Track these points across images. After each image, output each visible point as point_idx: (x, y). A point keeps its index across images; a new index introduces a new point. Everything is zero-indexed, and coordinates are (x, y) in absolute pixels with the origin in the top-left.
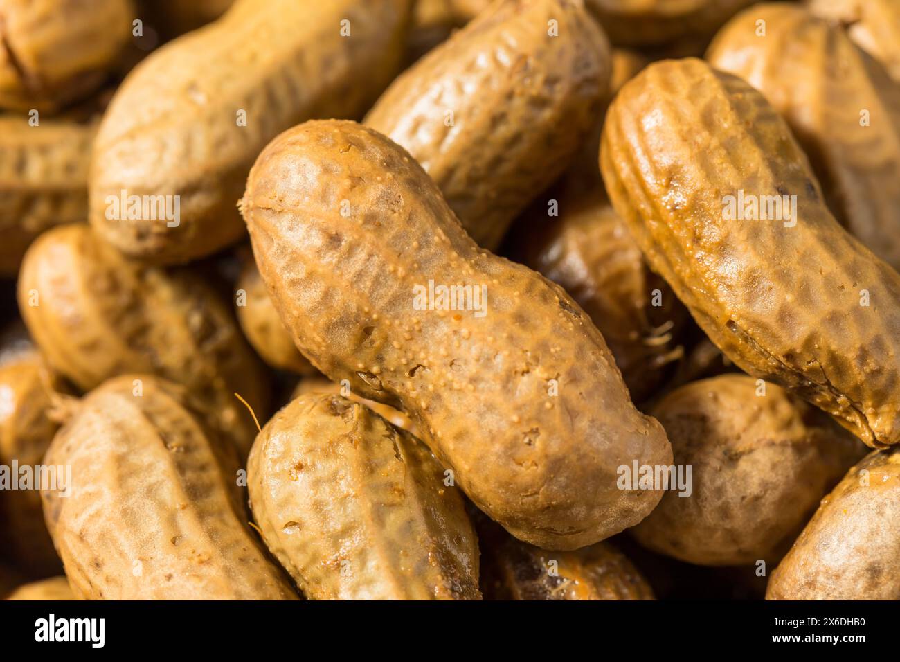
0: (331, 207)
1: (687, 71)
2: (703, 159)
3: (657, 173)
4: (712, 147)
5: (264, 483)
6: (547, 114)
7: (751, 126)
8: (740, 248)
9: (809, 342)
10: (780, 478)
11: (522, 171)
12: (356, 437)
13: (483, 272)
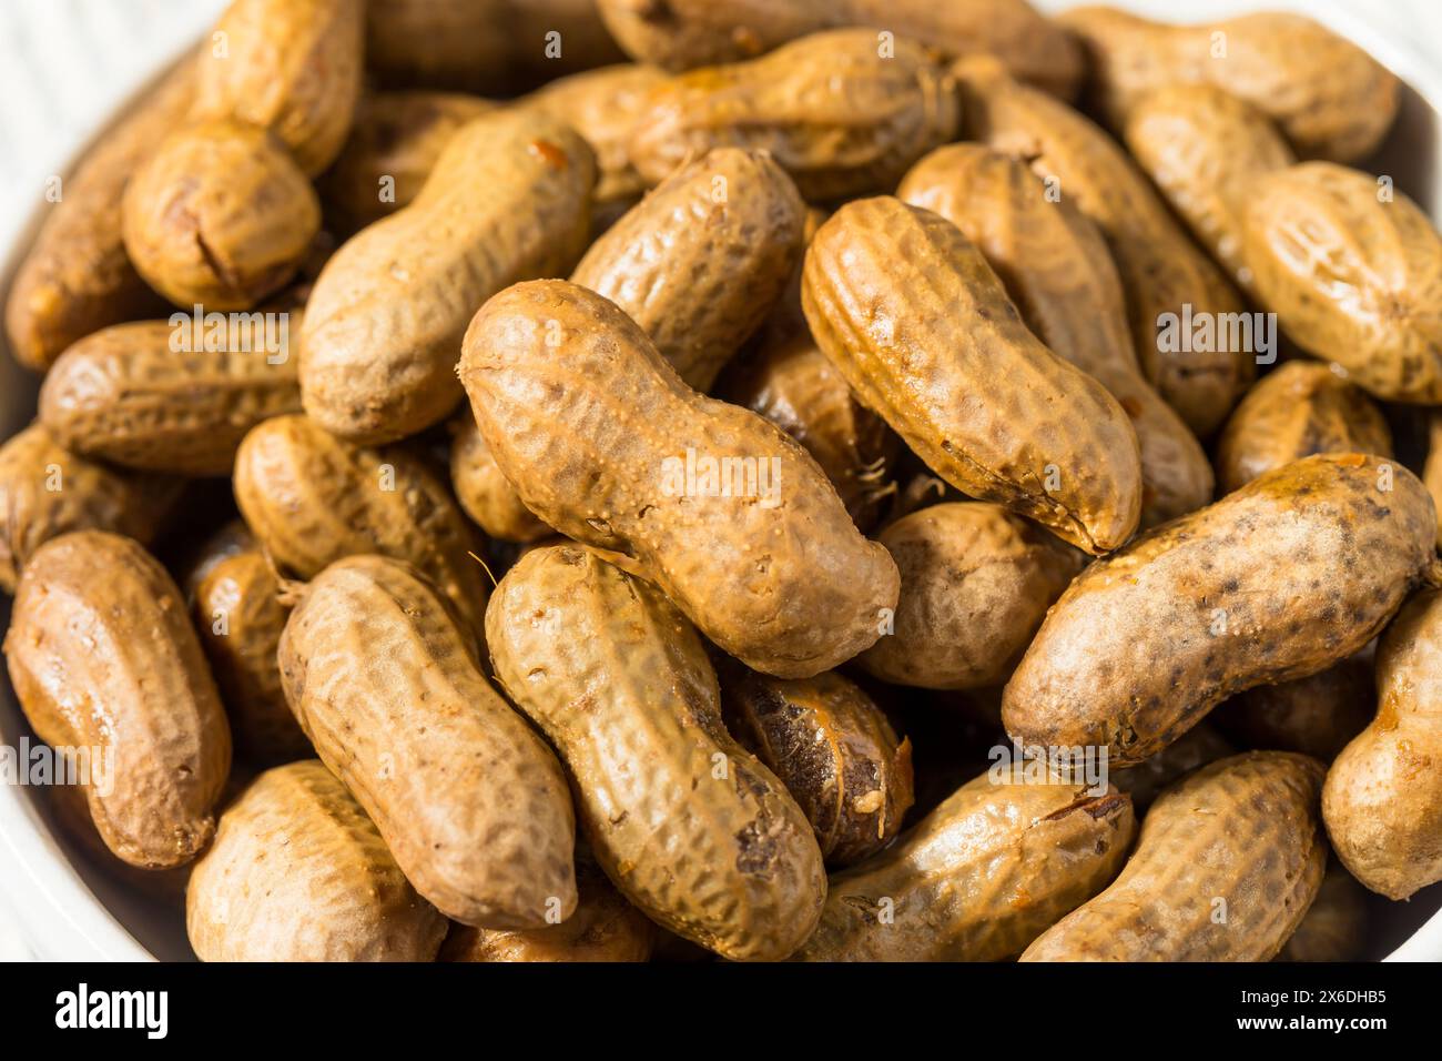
0: (550, 359)
1: (880, 207)
2: (905, 287)
3: (861, 305)
4: (912, 275)
5: (505, 636)
6: (746, 263)
7: (947, 254)
8: (949, 369)
9: (1023, 455)
10: (1005, 593)
11: (725, 321)
12: (592, 582)
13: (702, 411)
